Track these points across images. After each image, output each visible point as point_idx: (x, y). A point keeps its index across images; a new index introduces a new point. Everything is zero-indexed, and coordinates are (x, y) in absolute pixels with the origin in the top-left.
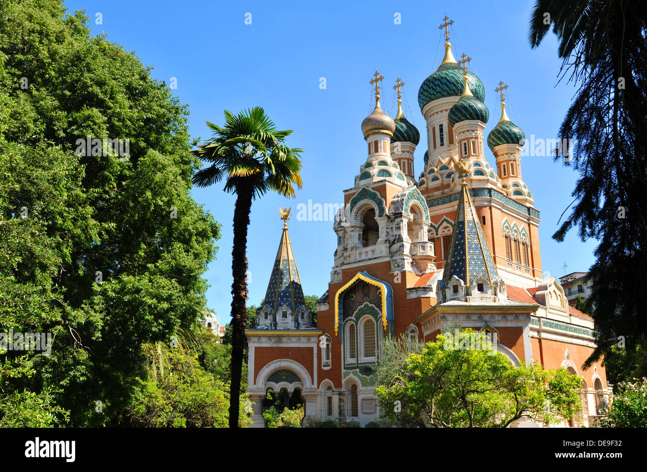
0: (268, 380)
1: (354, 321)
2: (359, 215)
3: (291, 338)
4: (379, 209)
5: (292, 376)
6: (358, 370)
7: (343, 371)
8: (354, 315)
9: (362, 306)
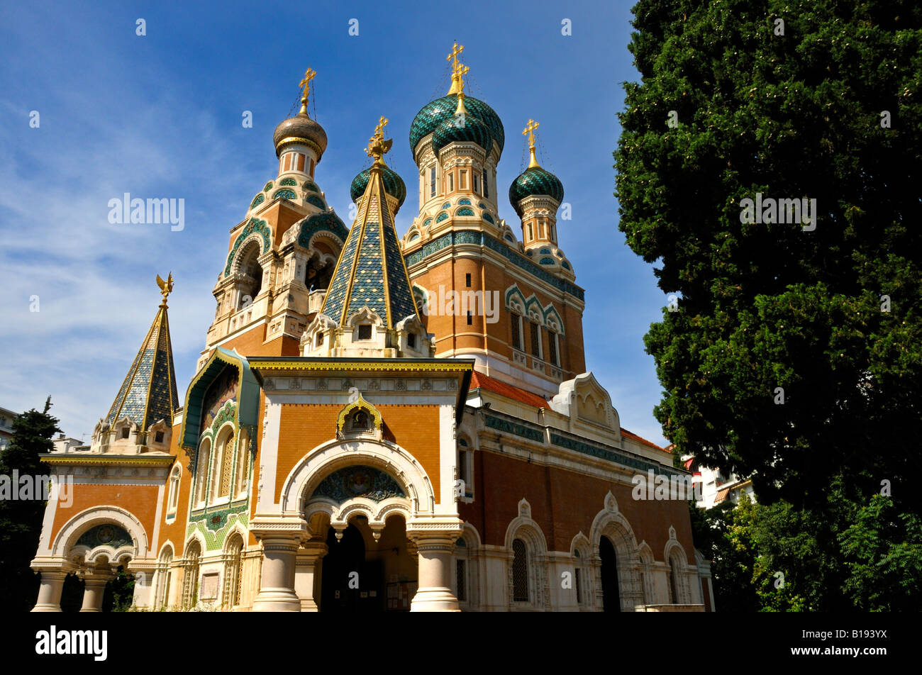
0: (79, 542)
1: (211, 436)
2: (245, 262)
3: (122, 469)
4: (265, 245)
5: (118, 534)
6: (205, 520)
7: (188, 523)
8: (213, 424)
9: (223, 408)
